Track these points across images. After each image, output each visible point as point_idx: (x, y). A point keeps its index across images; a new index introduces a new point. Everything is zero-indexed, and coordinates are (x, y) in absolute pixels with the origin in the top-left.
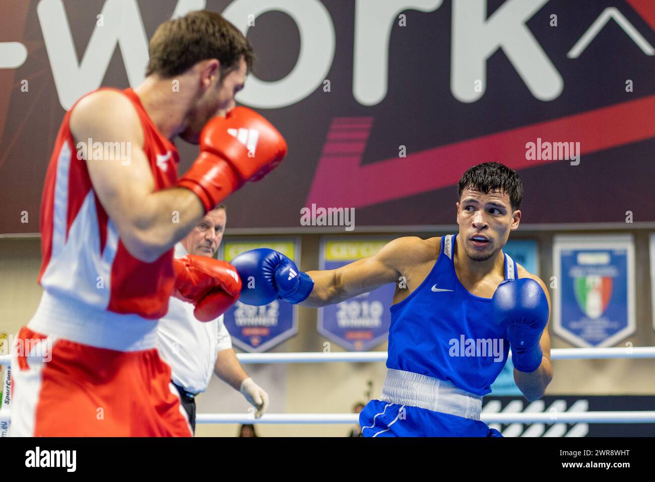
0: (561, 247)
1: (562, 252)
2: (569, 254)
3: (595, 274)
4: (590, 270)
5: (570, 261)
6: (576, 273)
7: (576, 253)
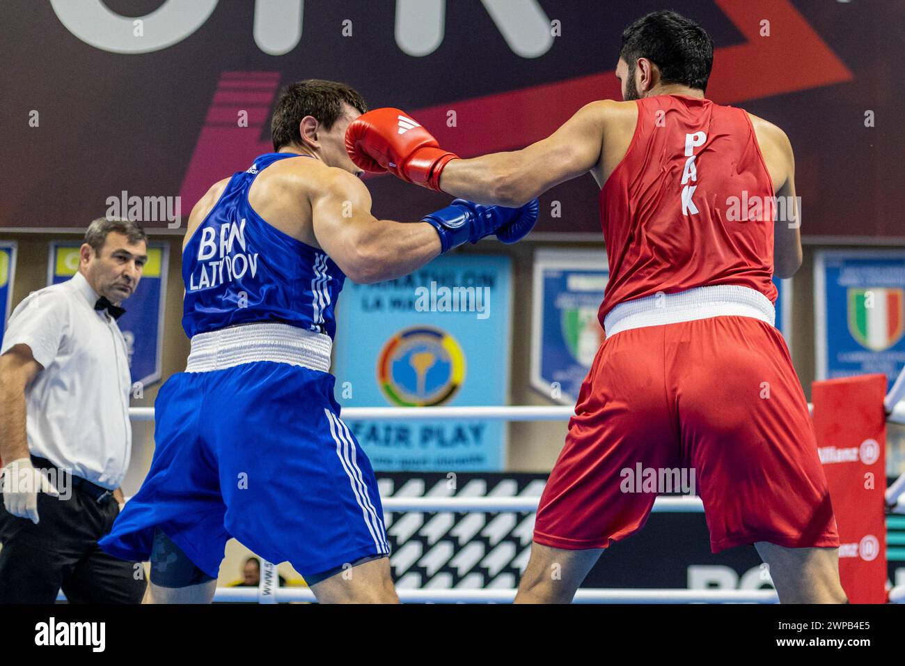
0: (546, 264)
1: (545, 272)
2: (555, 275)
3: (591, 304)
4: (585, 299)
5: (557, 285)
6: (565, 302)
7: (566, 274)
